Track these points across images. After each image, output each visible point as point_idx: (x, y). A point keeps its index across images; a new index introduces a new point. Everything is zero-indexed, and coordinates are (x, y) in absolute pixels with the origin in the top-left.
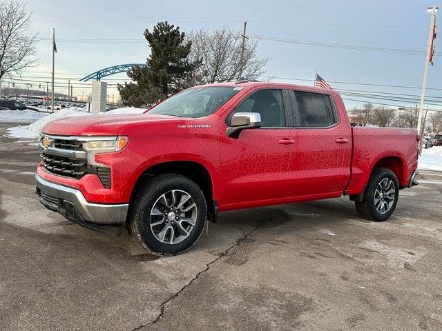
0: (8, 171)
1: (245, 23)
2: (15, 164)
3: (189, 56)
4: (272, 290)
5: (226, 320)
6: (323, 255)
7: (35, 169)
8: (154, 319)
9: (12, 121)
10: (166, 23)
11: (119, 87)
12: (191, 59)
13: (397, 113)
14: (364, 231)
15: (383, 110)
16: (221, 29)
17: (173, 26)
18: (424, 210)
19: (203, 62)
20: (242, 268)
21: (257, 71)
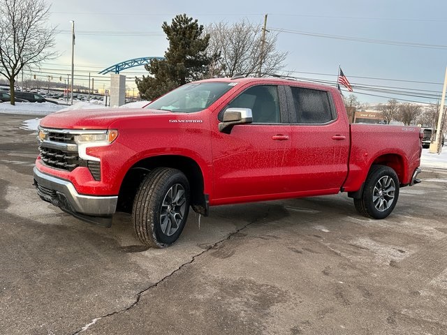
0: (18, 163)
1: (266, 16)
2: (27, 155)
3: (208, 50)
4: (250, 282)
5: (198, 309)
6: (310, 251)
7: (34, 160)
8: (129, 306)
9: (31, 113)
10: (185, 15)
11: (137, 80)
12: (210, 52)
13: (423, 110)
14: (360, 228)
15: (408, 106)
16: (241, 22)
17: (191, 19)
18: (428, 209)
19: (222, 56)
20: (226, 261)
21: (277, 65)
